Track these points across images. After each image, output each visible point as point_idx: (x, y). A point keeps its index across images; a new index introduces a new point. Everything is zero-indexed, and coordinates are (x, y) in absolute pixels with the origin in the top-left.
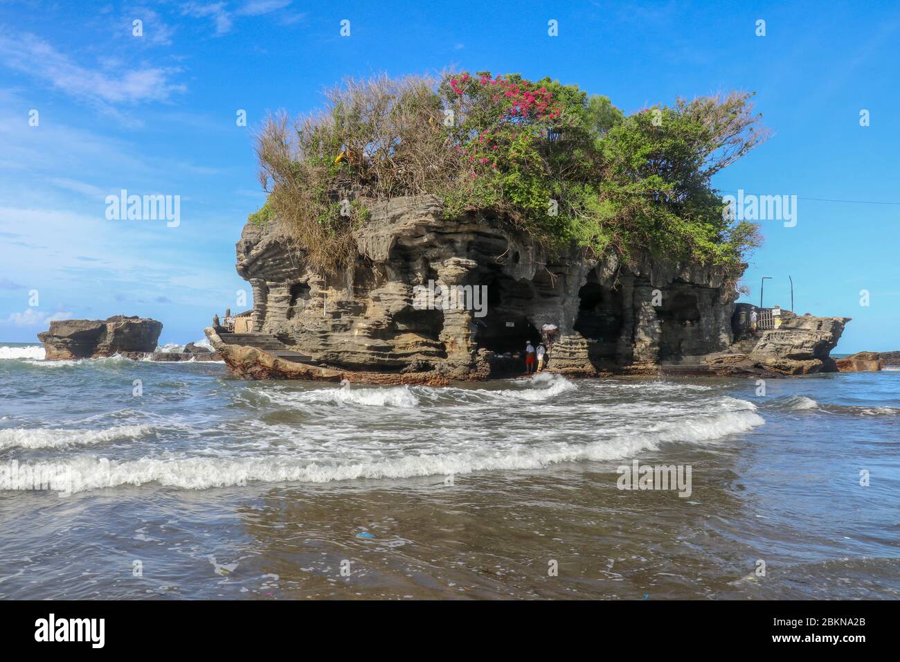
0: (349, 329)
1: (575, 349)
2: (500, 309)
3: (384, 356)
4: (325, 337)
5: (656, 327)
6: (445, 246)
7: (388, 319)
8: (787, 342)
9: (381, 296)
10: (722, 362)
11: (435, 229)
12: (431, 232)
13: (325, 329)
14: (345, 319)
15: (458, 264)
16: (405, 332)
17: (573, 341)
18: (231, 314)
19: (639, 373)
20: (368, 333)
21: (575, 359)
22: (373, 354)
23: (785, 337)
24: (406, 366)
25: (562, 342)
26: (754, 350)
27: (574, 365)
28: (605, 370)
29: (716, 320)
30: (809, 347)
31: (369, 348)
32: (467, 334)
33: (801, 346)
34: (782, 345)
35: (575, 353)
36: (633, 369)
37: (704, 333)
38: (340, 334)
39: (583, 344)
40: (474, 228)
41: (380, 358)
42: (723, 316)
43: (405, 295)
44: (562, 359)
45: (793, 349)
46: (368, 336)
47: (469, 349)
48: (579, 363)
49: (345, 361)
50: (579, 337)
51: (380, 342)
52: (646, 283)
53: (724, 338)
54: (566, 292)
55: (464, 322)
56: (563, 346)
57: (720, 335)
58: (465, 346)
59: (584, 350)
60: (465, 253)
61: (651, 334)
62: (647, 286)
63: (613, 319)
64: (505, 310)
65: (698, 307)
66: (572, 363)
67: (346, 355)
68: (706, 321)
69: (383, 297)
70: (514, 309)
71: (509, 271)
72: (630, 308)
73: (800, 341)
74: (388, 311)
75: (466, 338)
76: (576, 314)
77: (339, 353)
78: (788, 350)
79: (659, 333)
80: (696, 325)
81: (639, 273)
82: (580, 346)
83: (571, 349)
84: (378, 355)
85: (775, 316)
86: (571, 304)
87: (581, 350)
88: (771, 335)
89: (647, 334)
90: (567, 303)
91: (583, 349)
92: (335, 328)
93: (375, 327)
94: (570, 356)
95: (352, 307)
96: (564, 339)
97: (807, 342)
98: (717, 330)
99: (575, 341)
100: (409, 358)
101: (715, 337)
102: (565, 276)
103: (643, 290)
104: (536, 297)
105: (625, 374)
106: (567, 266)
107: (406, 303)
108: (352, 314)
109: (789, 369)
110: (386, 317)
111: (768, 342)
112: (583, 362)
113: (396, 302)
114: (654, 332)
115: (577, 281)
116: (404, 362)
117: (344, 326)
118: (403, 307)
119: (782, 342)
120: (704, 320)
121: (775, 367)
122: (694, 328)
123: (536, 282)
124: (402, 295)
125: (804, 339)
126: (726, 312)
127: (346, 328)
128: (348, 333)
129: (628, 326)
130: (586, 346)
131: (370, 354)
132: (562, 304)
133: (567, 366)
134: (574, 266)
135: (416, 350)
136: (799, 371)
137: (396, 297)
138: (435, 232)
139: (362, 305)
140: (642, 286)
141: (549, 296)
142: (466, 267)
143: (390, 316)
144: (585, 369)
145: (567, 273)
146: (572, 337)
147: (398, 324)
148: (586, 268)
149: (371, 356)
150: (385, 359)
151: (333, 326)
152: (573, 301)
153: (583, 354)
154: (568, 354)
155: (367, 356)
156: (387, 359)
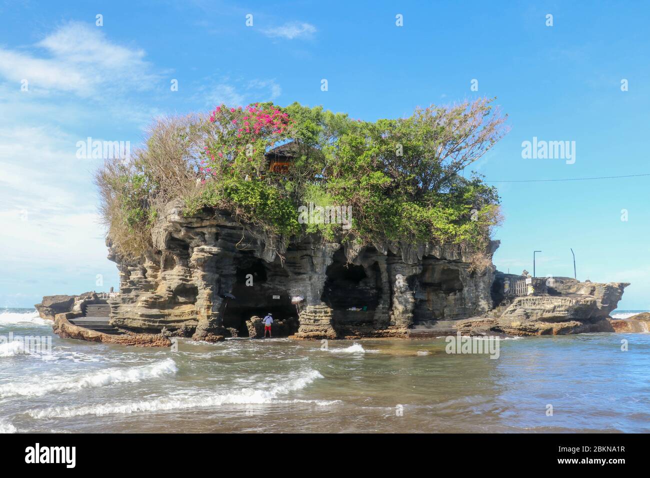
0: (136, 301)
1: (319, 316)
2: (266, 285)
3: (154, 322)
4: (116, 307)
5: (409, 296)
6: (197, 238)
7: (169, 294)
8: (538, 307)
9: (166, 276)
10: (470, 326)
11: (185, 225)
12: (183, 227)
13: (118, 302)
14: (133, 294)
15: (202, 250)
16: (185, 303)
17: (318, 310)
18: (114, 291)
19: (391, 336)
20: (146, 304)
21: (319, 325)
22: (145, 320)
23: (537, 302)
24: (176, 329)
25: (308, 311)
26: (503, 315)
27: (317, 330)
28: (357, 333)
29: (476, 289)
30: (562, 311)
31: (142, 316)
32: (208, 306)
33: (554, 310)
34: (533, 309)
35: (319, 320)
36: (385, 333)
37: (467, 301)
38: (127, 305)
39: (326, 312)
40: (215, 222)
41: (151, 324)
42: (482, 285)
43: (181, 276)
44: (308, 325)
45: (545, 313)
46: (145, 307)
47: (208, 317)
48: (321, 328)
49: (129, 325)
50: (324, 307)
51: (155, 311)
52: (400, 261)
53: (483, 304)
54: (313, 270)
55: (206, 296)
56: (310, 314)
57: (479, 301)
58: (206, 314)
59: (326, 318)
60: (213, 242)
61: (404, 303)
62: (401, 263)
63: (375, 291)
64: (270, 286)
65: (461, 279)
66: (315, 328)
67: (130, 321)
68: (467, 291)
69: (167, 277)
70: (277, 285)
71: (258, 255)
72: (385, 282)
73: (552, 306)
74: (170, 287)
75: (207, 308)
76: (322, 288)
77: (124, 319)
78: (539, 314)
79: (412, 302)
80: (458, 294)
81: (386, 253)
82: (323, 314)
83: (315, 317)
84: (150, 321)
85: (528, 285)
86: (318, 280)
87: (324, 318)
88: (522, 302)
89: (400, 303)
90: (313, 279)
91: (326, 316)
92: (124, 301)
93: (153, 300)
94: (314, 322)
95: (143, 285)
96: (310, 308)
97: (559, 306)
98: (477, 297)
99: (319, 310)
100: (180, 324)
101: (476, 304)
102: (311, 257)
103: (398, 267)
104: (290, 275)
105: (377, 337)
106: (312, 249)
107: (181, 282)
108: (143, 290)
109: (537, 331)
110: (167, 292)
111: (518, 307)
112: (326, 328)
113: (175, 281)
114: (407, 301)
115: (322, 261)
116: (174, 326)
117: (132, 299)
118: (178, 284)
119: (533, 307)
120: (466, 289)
121: (519, 329)
122: (456, 297)
123: (288, 263)
124: (179, 275)
125: (556, 304)
126: (484, 282)
127: (133, 301)
128: (132, 305)
129: (386, 297)
130: (330, 314)
131: (142, 320)
132: (310, 280)
133: (312, 331)
134: (318, 249)
135: (191, 317)
136: (548, 332)
137: (175, 277)
138: (186, 227)
139: (153, 283)
140: (397, 263)
141: (300, 274)
142: (210, 253)
143: (172, 291)
144: (327, 333)
145: (313, 255)
146: (317, 306)
147: (179, 297)
148: (329, 251)
149: (143, 322)
150: (155, 324)
151: (123, 299)
152: (318, 278)
153: (325, 321)
154: (312, 321)
155: (141, 321)
156: (157, 324)
